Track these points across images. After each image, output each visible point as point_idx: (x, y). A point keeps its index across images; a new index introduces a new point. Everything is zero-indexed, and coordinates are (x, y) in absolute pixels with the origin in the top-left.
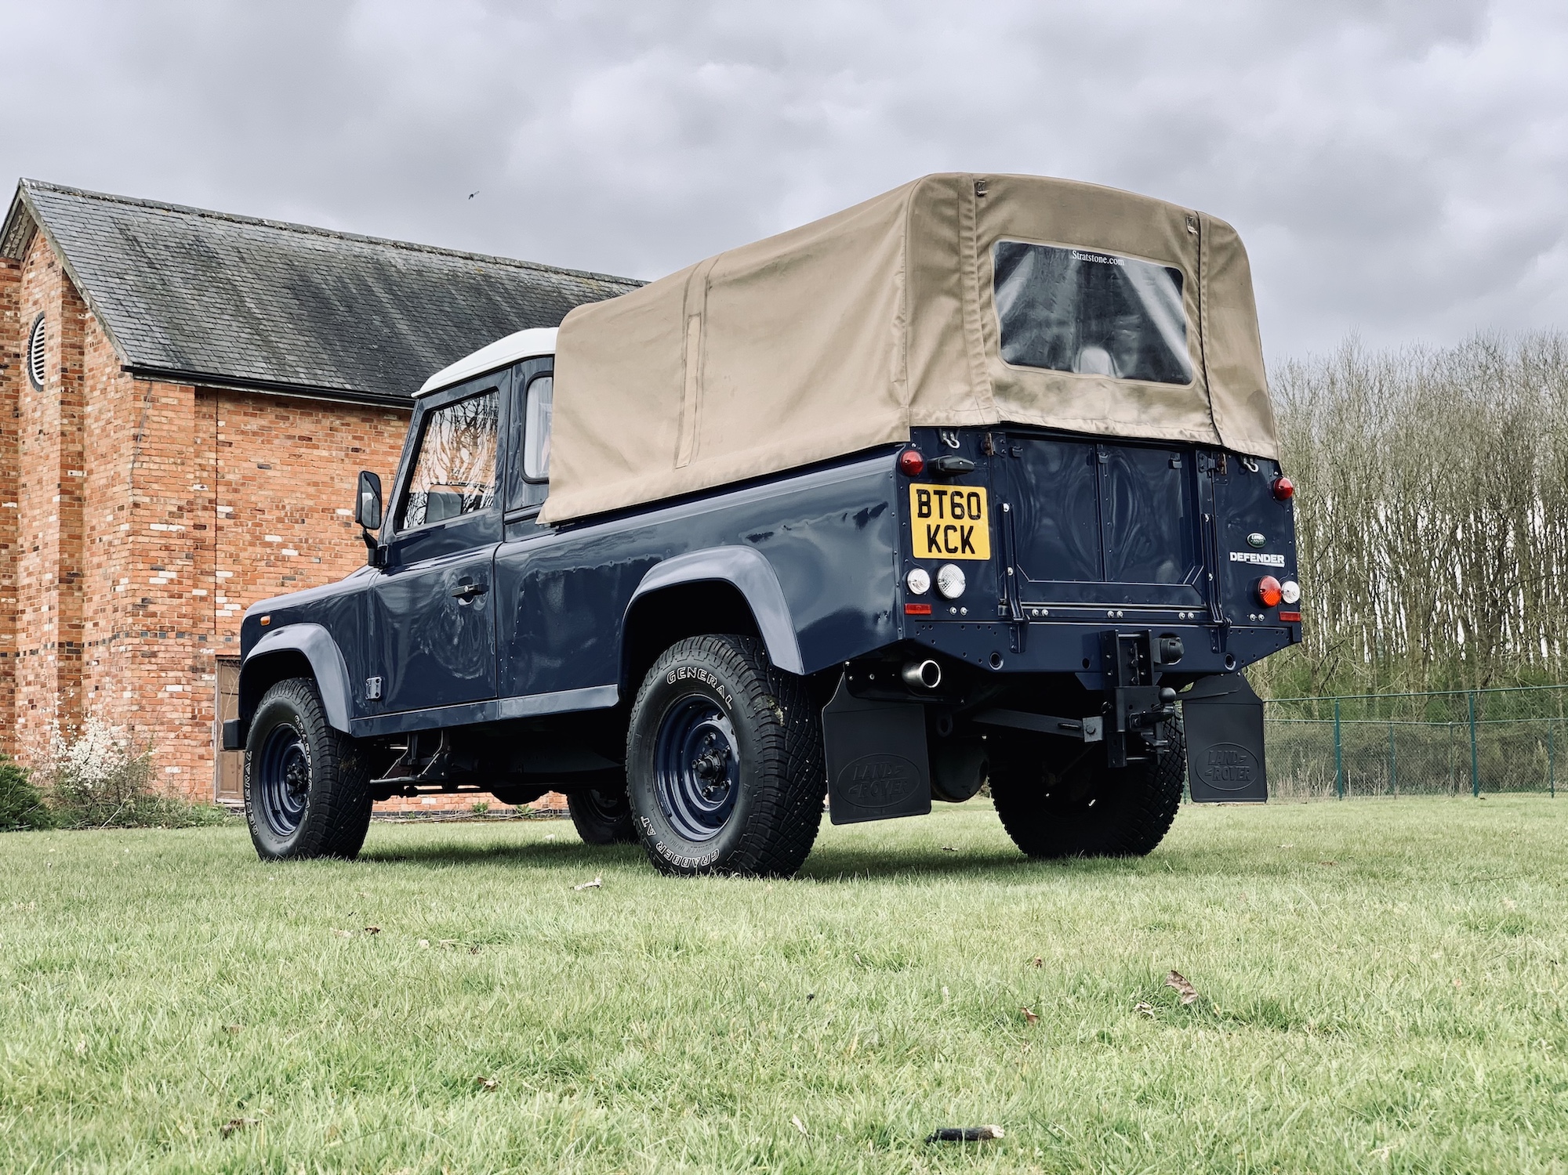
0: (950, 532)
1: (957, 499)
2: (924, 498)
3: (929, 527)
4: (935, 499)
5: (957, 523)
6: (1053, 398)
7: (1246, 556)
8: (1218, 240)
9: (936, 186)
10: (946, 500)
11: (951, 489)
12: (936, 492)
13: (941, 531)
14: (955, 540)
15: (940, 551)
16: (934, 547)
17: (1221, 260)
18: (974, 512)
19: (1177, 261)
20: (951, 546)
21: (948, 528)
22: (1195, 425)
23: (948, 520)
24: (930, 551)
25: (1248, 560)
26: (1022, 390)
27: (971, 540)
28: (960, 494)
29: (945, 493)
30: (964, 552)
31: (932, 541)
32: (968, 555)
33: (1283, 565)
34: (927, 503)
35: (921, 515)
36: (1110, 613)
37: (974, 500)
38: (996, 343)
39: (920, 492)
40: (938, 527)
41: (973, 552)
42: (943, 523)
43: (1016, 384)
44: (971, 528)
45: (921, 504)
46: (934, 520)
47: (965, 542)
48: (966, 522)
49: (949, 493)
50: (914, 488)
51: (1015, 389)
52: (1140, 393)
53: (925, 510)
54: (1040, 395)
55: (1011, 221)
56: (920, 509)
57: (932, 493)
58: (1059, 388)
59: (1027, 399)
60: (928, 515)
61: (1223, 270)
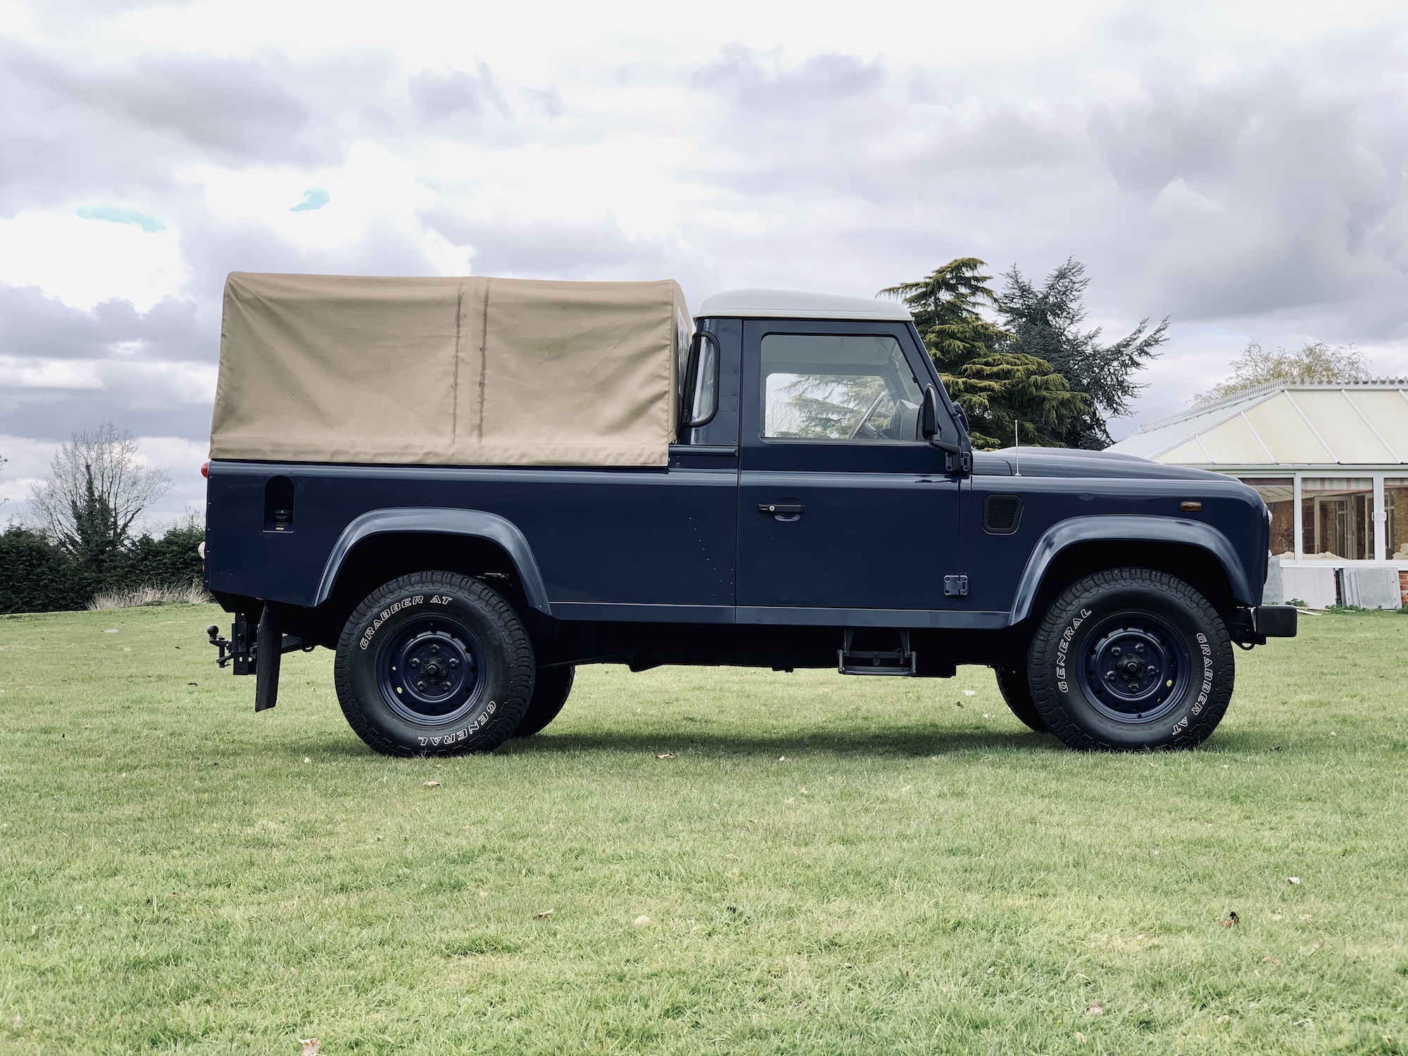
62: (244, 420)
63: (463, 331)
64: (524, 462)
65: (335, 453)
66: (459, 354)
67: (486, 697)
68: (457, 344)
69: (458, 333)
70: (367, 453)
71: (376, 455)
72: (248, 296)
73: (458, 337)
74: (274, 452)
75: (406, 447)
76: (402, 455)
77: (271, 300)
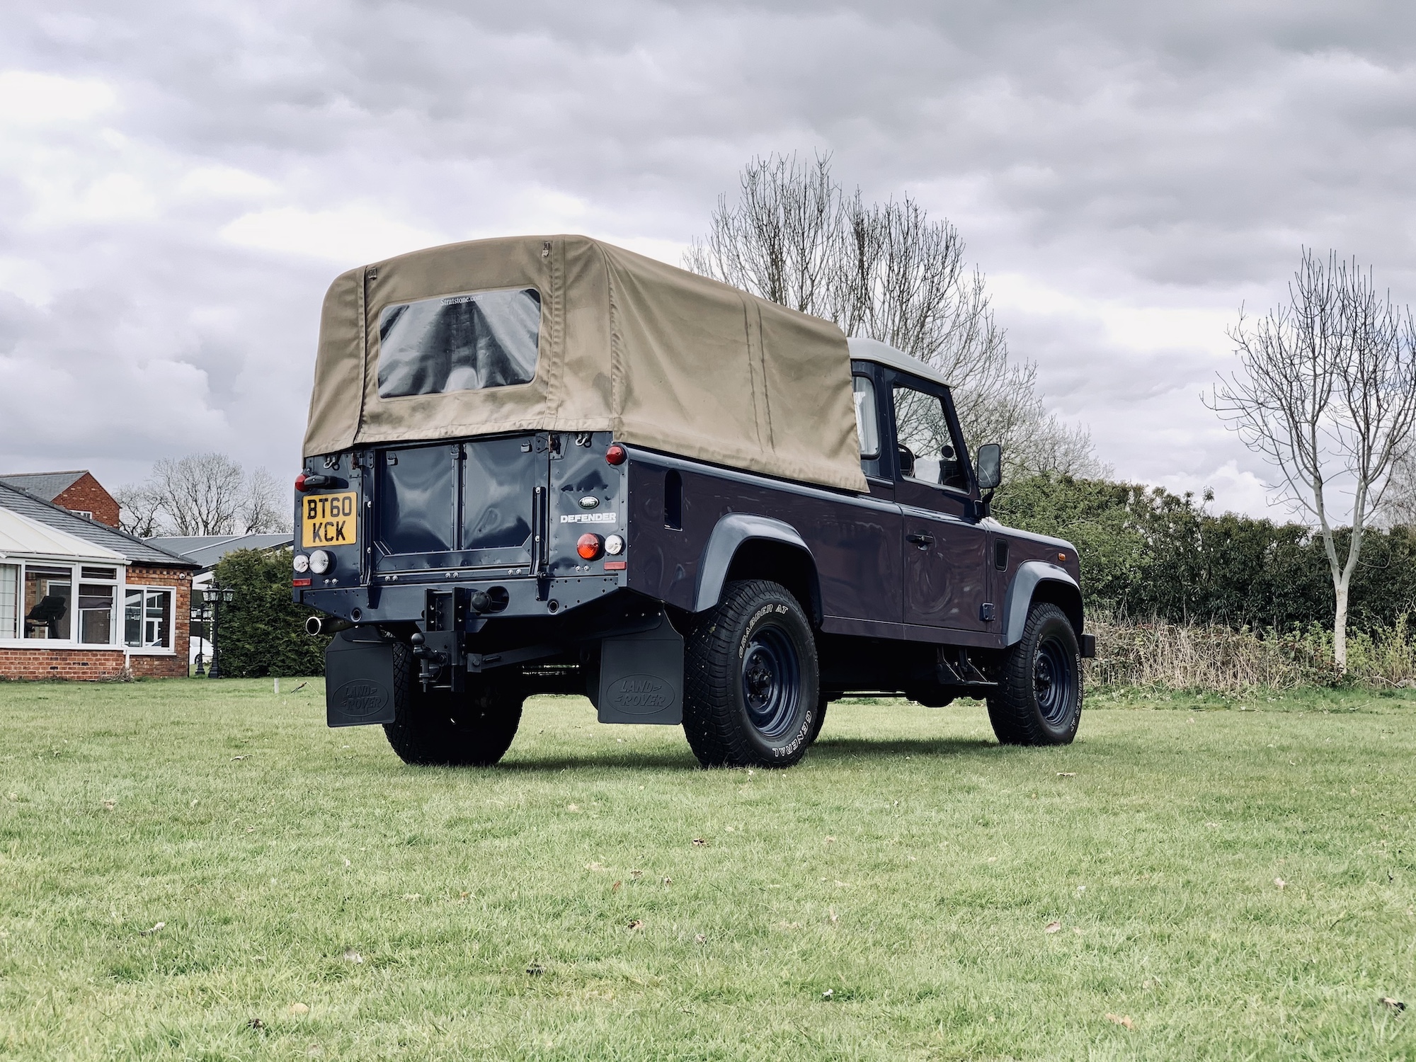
0: (328, 526)
1: (335, 503)
2: (313, 505)
3: (314, 524)
4: (319, 505)
5: (334, 520)
6: (419, 416)
7: (577, 517)
8: (571, 254)
9: (341, 282)
10: (328, 505)
11: (330, 497)
12: (320, 500)
13: (323, 526)
14: (332, 532)
15: (321, 541)
16: (317, 539)
17: (576, 270)
18: (347, 511)
19: (531, 282)
20: (329, 537)
21: (328, 524)
22: (534, 415)
23: (328, 518)
24: (314, 541)
25: (580, 520)
26: (391, 415)
27: (343, 530)
28: (337, 499)
29: (326, 500)
30: (337, 539)
31: (316, 534)
32: (341, 541)
33: (614, 521)
34: (315, 509)
35: (310, 517)
36: (448, 574)
37: (347, 502)
38: (374, 385)
39: (310, 502)
40: (321, 524)
41: (344, 539)
42: (324, 521)
43: (385, 412)
44: (344, 522)
45: (311, 510)
46: (318, 520)
47: (339, 532)
48: (341, 518)
49: (330, 500)
50: (306, 499)
51: (385, 416)
52: (493, 398)
53: (313, 513)
54: (406, 416)
55: (393, 291)
56: (310, 514)
57: (318, 501)
58: (423, 408)
59: (395, 421)
60: (314, 517)
61: (579, 277)
62: (637, 404)
63: (750, 338)
64: (801, 477)
65: (701, 449)
66: (752, 363)
67: (803, 708)
68: (749, 352)
69: (748, 341)
70: (719, 453)
71: (725, 456)
72: (620, 268)
73: (749, 345)
74: (664, 442)
75: (738, 451)
76: (738, 458)
77: (634, 275)
